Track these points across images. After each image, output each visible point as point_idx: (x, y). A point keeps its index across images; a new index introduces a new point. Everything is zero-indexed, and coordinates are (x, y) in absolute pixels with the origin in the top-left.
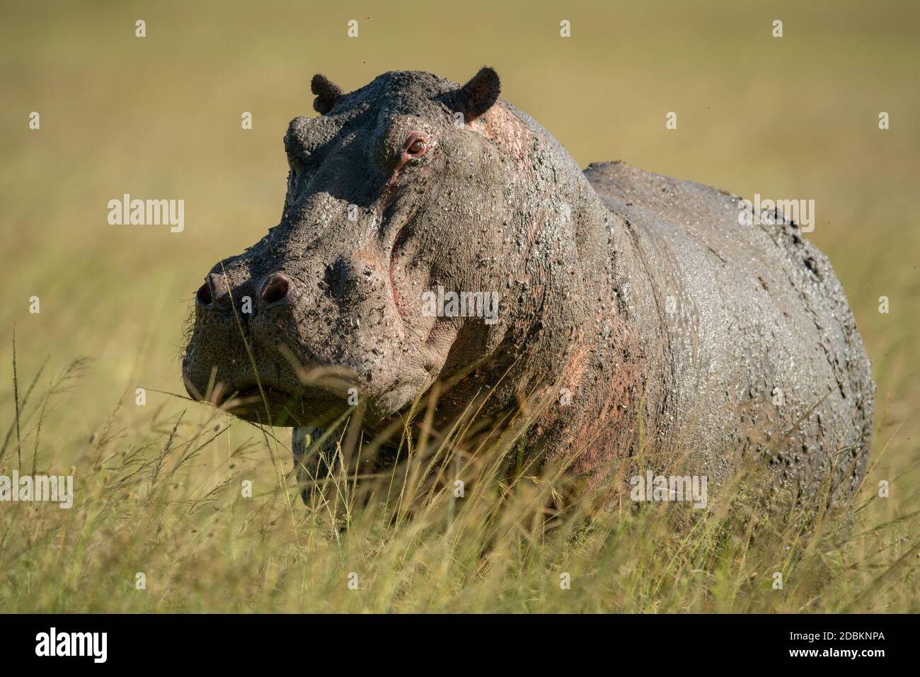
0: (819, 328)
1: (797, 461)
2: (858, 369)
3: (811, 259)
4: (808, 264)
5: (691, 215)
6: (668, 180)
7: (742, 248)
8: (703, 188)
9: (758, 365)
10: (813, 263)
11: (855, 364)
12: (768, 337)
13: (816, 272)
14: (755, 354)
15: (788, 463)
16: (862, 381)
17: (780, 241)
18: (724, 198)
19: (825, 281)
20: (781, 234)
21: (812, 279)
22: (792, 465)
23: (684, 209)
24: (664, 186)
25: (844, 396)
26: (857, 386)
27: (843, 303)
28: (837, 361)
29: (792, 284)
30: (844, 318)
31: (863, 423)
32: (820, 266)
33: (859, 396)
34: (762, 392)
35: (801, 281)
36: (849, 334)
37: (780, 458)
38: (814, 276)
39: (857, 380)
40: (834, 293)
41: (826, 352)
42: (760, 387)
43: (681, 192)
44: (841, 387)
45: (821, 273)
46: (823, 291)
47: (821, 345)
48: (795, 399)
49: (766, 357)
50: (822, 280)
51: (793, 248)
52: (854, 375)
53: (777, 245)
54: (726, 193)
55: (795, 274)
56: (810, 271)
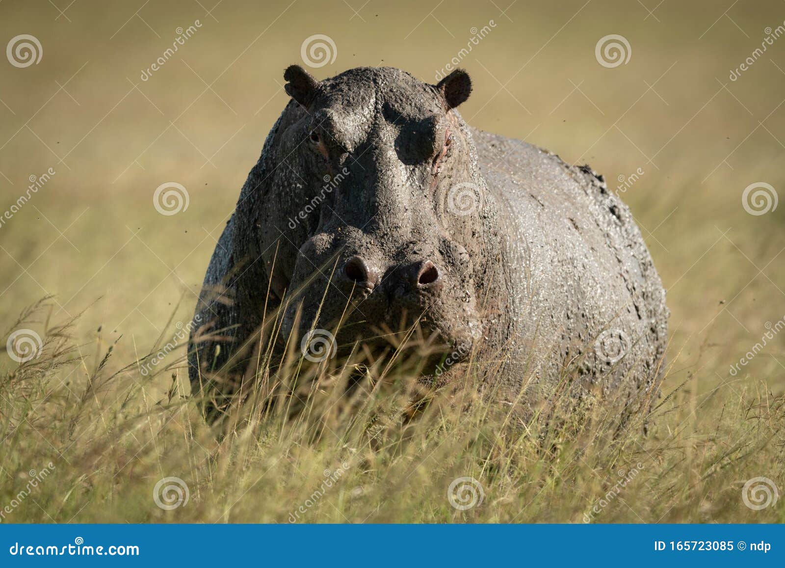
0: (619, 261)
1: (601, 371)
2: (653, 300)
3: (615, 206)
4: (612, 210)
5: (514, 165)
6: (498, 138)
7: (557, 194)
8: (526, 145)
9: (573, 292)
10: (616, 210)
11: (650, 295)
12: (580, 268)
13: (619, 217)
14: (570, 282)
15: (594, 373)
16: (657, 309)
17: (589, 191)
18: (543, 155)
19: (626, 225)
20: (590, 186)
21: (616, 224)
22: (597, 375)
23: (509, 161)
24: (493, 142)
25: (640, 317)
26: (652, 313)
27: (641, 245)
28: (634, 288)
29: (598, 225)
30: (641, 257)
31: (657, 343)
32: (622, 213)
33: (653, 321)
34: (576, 315)
35: (606, 225)
36: (645, 270)
37: (588, 370)
38: (617, 221)
39: (651, 308)
40: (634, 236)
41: (625, 280)
42: (574, 309)
43: (507, 147)
44: (637, 308)
45: (623, 218)
46: (624, 234)
47: (621, 275)
48: (601, 320)
49: (579, 285)
50: (623, 224)
51: (600, 197)
52: (649, 304)
53: (587, 194)
54: (546, 152)
55: (601, 218)
56: (614, 217)
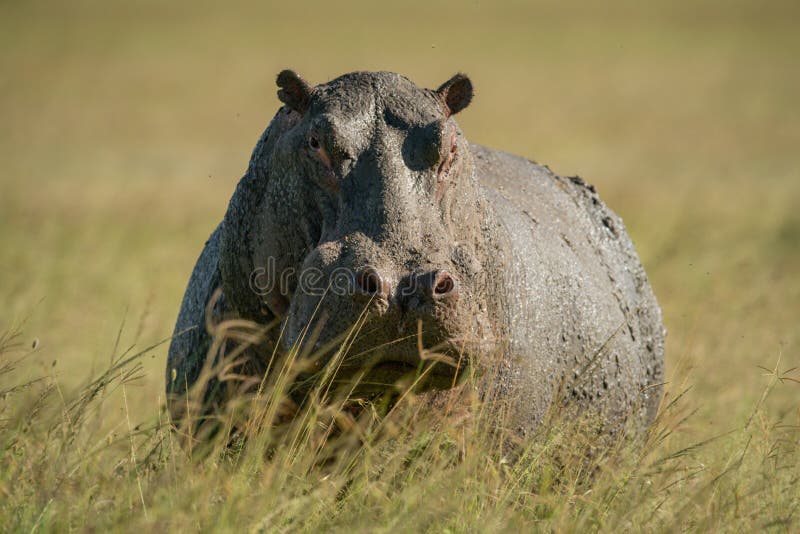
0: (612, 280)
1: (598, 396)
2: (649, 317)
3: (608, 218)
4: (605, 223)
5: (504, 181)
6: (485, 150)
7: (548, 210)
8: (514, 157)
9: (568, 312)
10: (610, 222)
11: (645, 311)
12: (576, 288)
13: (612, 230)
14: (566, 303)
15: (591, 398)
16: (653, 326)
17: (581, 203)
18: (531, 166)
19: (620, 238)
20: (582, 197)
21: (609, 237)
22: (594, 399)
23: (496, 175)
24: (480, 154)
25: (634, 339)
26: (649, 330)
27: (635, 259)
28: (627, 308)
29: (590, 242)
30: (635, 271)
31: (654, 363)
32: (616, 225)
33: (650, 339)
34: (572, 337)
35: (598, 239)
36: (640, 285)
37: (585, 394)
38: (611, 234)
39: (647, 325)
40: (628, 249)
41: (619, 300)
42: (570, 332)
43: (494, 159)
44: (631, 331)
45: (617, 231)
46: (618, 247)
47: (615, 295)
48: (598, 342)
49: (574, 305)
50: (617, 237)
51: (592, 209)
52: (644, 321)
53: (578, 206)
54: (534, 163)
55: (592, 232)
56: (608, 229)
